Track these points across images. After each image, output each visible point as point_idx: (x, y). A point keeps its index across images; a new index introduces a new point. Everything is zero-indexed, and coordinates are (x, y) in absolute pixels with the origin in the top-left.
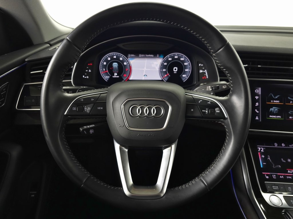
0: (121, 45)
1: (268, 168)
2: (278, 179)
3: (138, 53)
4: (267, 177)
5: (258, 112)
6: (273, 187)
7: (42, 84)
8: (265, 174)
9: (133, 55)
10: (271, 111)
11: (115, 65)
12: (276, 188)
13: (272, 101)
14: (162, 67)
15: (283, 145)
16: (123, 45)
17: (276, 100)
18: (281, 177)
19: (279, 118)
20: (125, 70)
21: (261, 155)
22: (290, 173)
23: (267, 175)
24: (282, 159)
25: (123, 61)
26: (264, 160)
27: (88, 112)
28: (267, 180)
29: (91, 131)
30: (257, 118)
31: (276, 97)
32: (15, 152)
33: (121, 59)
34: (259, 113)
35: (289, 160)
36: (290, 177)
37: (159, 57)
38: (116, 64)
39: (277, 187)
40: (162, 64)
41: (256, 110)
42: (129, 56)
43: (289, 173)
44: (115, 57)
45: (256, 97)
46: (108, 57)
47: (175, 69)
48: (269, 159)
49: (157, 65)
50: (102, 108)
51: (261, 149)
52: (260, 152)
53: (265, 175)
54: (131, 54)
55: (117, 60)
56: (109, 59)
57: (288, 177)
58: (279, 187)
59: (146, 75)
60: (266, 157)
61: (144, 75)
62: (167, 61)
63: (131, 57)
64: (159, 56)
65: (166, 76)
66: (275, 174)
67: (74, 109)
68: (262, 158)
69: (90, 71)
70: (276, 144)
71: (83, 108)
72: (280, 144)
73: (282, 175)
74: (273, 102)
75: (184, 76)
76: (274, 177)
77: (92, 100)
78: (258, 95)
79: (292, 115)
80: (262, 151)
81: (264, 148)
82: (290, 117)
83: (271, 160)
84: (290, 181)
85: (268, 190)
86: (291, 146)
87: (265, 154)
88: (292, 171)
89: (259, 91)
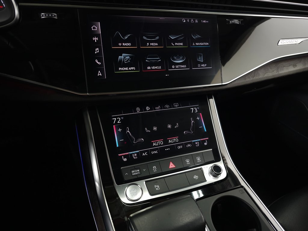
1: (127, 146)
2: (141, 159)
4: (125, 160)
5: (100, 63)
6: (133, 172)
8: (122, 155)
10: (121, 61)
12: (136, 172)
13: (120, 44)
15: (148, 108)
17: (126, 41)
18: (143, 154)
19: (133, 70)
21: (117, 129)
22: (156, 146)
23: (125, 156)
24: (146, 129)
26: (122, 135)
28: (126, 164)
30: (100, 74)
31: (126, 38)
34: (102, 65)
35: (155, 128)
36: (156, 152)
39: (138, 171)
41: (97, 61)
43: (154, 147)
51: (117, 119)
53: (123, 157)
57: (152, 153)
58: (140, 171)
60: (124, 130)
66: (136, 153)
68: (118, 132)
70: (138, 109)
72: (143, 108)
73: (144, 152)
74: (122, 46)
76: (135, 157)
78: (97, 36)
79: (151, 65)
80: (118, 122)
81: (121, 118)
82: (149, 68)
83: (131, 134)
84: (155, 157)
85: (126, 179)
86: (158, 109)
87: (123, 125)
88: (158, 143)
89: (97, 27)
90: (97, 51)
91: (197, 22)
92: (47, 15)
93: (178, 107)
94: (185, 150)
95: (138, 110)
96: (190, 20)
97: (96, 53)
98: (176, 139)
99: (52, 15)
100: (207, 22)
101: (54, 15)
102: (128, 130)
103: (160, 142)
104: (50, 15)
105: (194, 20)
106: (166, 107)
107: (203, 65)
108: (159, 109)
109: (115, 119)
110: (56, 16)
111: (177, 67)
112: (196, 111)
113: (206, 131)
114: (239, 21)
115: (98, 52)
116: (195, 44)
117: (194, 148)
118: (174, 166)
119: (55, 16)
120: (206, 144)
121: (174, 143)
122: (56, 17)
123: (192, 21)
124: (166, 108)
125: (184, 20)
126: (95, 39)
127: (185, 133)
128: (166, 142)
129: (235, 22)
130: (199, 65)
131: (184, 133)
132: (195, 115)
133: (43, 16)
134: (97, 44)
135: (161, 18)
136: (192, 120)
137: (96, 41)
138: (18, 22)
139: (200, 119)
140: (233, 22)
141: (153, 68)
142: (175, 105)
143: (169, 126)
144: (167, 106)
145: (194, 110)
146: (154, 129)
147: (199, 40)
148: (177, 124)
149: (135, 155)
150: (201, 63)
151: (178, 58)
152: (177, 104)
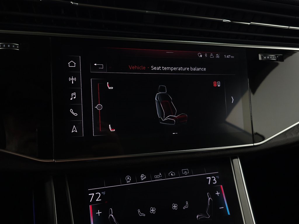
5: (75, 114)
15: (143, 177)
21: (95, 211)
26: (102, 222)
30: (74, 130)
34: (79, 117)
35: (153, 210)
41: (71, 111)
45: (70, 79)
48: (112, 215)
51: (95, 195)
52: (91, 203)
60: (105, 213)
68: (95, 216)
70: (128, 178)
72: (136, 177)
80: (97, 200)
81: (102, 193)
83: (116, 220)
86: (158, 178)
89: (76, 63)
90: (74, 96)
91: (218, 57)
92: (4, 46)
93: (188, 175)
95: (128, 180)
96: (209, 55)
97: (71, 99)
99: (11, 46)
100: (232, 57)
101: (14, 45)
102: (111, 213)
104: (9, 46)
105: (215, 56)
106: (170, 174)
108: (160, 178)
109: (93, 194)
110: (18, 47)
112: (215, 182)
113: (229, 214)
114: (276, 56)
115: (75, 98)
119: (16, 46)
122: (18, 49)
123: (211, 56)
124: (171, 177)
125: (200, 55)
126: (72, 79)
127: (199, 217)
129: (271, 57)
131: (197, 217)
132: (213, 189)
134: (74, 87)
135: (168, 52)
136: (210, 197)
137: (73, 83)
139: (221, 195)
140: (268, 57)
142: (184, 171)
143: (175, 207)
144: (172, 173)
145: (212, 179)
146: (152, 212)
148: (187, 203)
152: (186, 171)
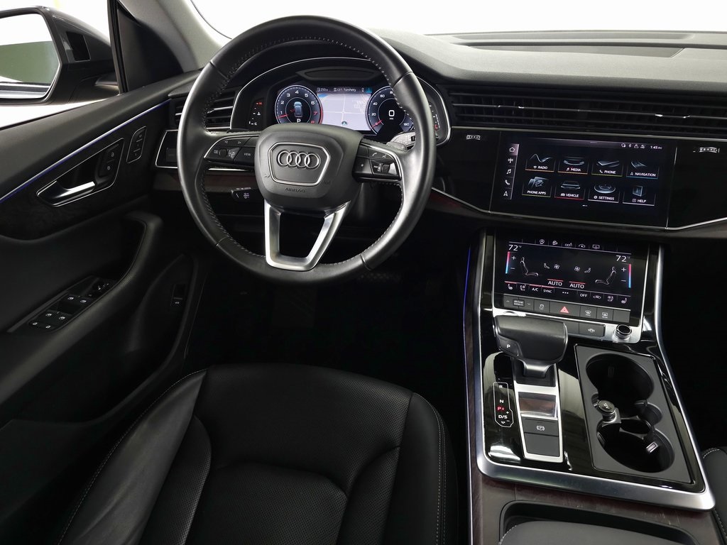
0: (302, 73)
1: (517, 274)
2: (528, 292)
3: (331, 86)
4: (511, 288)
5: (509, 184)
6: (516, 301)
7: (180, 116)
9: (324, 89)
10: (532, 184)
11: (298, 105)
12: (519, 303)
13: (535, 167)
14: (370, 109)
15: (555, 242)
16: (306, 73)
17: (542, 164)
18: (533, 289)
19: (543, 195)
20: (313, 113)
21: (511, 256)
22: (552, 286)
23: (511, 285)
24: (545, 264)
25: (309, 100)
26: (515, 264)
27: (232, 157)
28: (510, 292)
29: (246, 196)
30: (506, 194)
31: (544, 161)
32: (153, 225)
33: (306, 95)
34: (510, 186)
35: (557, 267)
36: (549, 291)
37: (365, 93)
38: (300, 103)
39: (522, 302)
40: (370, 104)
41: (506, 181)
42: (319, 90)
43: (550, 285)
44: (297, 92)
46: (286, 92)
47: (392, 113)
48: (523, 262)
49: (361, 105)
50: (249, 155)
51: (514, 247)
52: (510, 251)
53: (509, 285)
54: (321, 86)
55: (300, 97)
56: (289, 95)
57: (545, 291)
58: (524, 303)
59: (346, 123)
60: (519, 259)
61: (343, 123)
62: (378, 99)
63: (321, 92)
64: (365, 90)
65: (376, 124)
66: (525, 285)
67: (216, 152)
68: (511, 259)
69: (259, 114)
70: (542, 242)
71: (227, 152)
72: (549, 241)
73: (535, 287)
74: (537, 168)
75: (405, 124)
76: (523, 288)
77: (239, 143)
78: (513, 157)
79: (567, 191)
80: (514, 250)
81: (519, 246)
82: (563, 195)
83: (526, 265)
84: (547, 296)
85: (505, 305)
86: (568, 246)
87: (518, 255)
88: (554, 283)
89: (515, 150)
92: (472, 137)
93: (598, 249)
94: (589, 300)
96: (633, 146)
98: (581, 285)
100: (660, 148)
102: (522, 260)
103: (559, 283)
104: (475, 137)
105: (640, 146)
106: (581, 246)
107: (640, 201)
108: (570, 247)
109: (512, 246)
111: (601, 198)
113: (630, 287)
114: (718, 148)
115: (510, 173)
116: (634, 174)
117: (604, 302)
118: (567, 312)
119: (478, 137)
120: (623, 302)
121: (577, 288)
122: (479, 139)
123: (636, 147)
125: (623, 145)
126: (510, 160)
128: (566, 284)
129: (711, 150)
130: (634, 200)
131: (596, 281)
132: (620, 265)
133: (469, 137)
134: (511, 166)
135: (592, 142)
136: (614, 270)
138: (448, 141)
139: (627, 271)
141: (569, 195)
142: (594, 246)
143: (577, 269)
145: (622, 258)
147: (640, 170)
148: (590, 269)
149: (524, 287)
150: (638, 198)
151: (605, 188)
152: (597, 246)
